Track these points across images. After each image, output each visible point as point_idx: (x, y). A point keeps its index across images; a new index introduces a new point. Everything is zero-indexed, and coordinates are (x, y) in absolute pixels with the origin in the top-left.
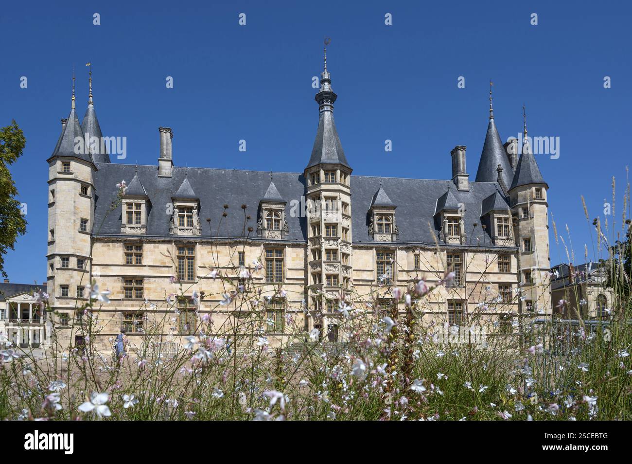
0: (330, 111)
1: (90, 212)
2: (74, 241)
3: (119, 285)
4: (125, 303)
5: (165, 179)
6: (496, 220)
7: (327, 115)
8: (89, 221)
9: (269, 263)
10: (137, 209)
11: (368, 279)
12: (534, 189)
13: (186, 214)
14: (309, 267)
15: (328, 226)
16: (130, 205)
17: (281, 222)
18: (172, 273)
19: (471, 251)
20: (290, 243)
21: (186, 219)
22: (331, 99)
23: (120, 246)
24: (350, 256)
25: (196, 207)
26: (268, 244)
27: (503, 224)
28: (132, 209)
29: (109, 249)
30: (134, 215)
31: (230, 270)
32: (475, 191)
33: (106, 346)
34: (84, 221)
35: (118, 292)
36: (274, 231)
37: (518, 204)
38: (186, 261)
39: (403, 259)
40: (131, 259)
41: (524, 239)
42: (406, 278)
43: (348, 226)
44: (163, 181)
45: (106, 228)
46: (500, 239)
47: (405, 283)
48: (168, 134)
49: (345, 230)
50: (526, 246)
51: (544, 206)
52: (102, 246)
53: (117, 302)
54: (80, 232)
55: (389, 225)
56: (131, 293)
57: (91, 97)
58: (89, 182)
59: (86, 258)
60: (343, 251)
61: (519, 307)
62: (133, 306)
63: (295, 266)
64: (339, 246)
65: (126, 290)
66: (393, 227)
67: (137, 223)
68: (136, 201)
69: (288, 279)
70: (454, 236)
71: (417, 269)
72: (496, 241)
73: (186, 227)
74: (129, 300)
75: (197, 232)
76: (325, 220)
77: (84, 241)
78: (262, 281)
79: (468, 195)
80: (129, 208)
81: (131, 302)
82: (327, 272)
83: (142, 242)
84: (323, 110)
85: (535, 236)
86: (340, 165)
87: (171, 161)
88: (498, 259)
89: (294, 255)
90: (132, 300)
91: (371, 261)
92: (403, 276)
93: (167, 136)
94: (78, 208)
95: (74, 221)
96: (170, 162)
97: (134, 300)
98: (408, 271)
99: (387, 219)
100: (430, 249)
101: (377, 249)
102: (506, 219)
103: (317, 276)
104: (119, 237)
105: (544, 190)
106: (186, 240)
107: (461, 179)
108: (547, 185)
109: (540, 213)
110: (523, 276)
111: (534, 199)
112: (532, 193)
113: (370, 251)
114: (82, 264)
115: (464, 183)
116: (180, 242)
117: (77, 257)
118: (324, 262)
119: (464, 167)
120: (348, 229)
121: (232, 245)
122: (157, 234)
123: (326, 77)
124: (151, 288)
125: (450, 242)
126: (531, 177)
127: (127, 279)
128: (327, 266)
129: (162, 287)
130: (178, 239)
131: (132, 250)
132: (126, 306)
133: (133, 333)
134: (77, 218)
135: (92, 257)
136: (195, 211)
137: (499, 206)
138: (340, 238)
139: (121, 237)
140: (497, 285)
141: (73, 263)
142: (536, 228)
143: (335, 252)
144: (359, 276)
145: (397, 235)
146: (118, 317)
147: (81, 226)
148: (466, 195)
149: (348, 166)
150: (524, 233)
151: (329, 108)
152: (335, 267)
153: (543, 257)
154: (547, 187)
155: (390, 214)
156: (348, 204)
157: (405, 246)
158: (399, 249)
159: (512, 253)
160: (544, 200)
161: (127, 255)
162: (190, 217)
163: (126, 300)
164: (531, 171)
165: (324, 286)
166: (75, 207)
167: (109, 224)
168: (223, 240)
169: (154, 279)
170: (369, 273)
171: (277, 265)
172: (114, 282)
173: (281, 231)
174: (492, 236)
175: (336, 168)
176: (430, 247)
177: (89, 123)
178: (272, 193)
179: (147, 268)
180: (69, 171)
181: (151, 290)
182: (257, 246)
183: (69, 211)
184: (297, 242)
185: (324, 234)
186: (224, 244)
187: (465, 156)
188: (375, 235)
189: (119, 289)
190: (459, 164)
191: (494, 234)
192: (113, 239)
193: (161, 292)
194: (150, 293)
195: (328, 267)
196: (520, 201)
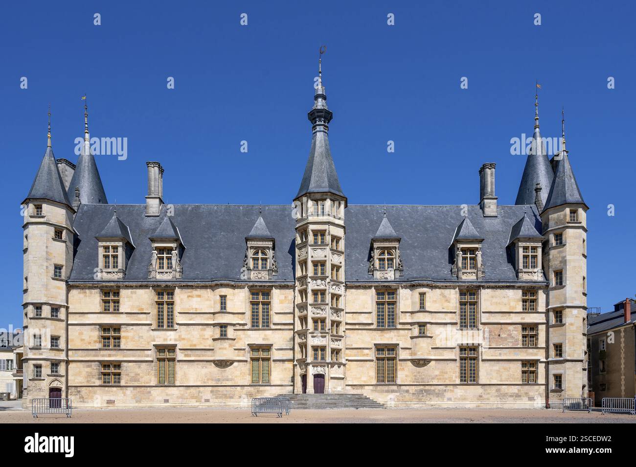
0: (323, 131)
1: (65, 257)
2: (47, 288)
3: (96, 334)
4: (102, 352)
5: (152, 218)
6: (521, 250)
7: (320, 136)
8: (64, 268)
9: (255, 307)
10: (114, 252)
11: (365, 322)
12: (568, 210)
13: (165, 255)
14: (296, 309)
15: (315, 264)
16: (106, 248)
17: (268, 260)
18: (151, 319)
19: (488, 288)
20: (277, 284)
21: (165, 261)
22: (324, 118)
23: (97, 293)
24: (342, 297)
25: (176, 248)
26: (252, 286)
27: (530, 254)
28: (109, 252)
29: (85, 296)
30: (111, 259)
31: (212, 315)
32: (505, 216)
33: (83, 398)
34: (58, 268)
35: (95, 342)
36: (260, 272)
37: (549, 229)
38: (165, 306)
39: (406, 299)
40: (109, 306)
41: (554, 271)
42: (410, 321)
43: (341, 263)
44: (150, 221)
45: (84, 273)
46: (525, 272)
47: (409, 327)
48: (156, 169)
49: (336, 268)
50: (557, 279)
51: (581, 231)
52: (80, 293)
53: (94, 352)
54: (53, 279)
55: (392, 260)
56: (109, 342)
57: (87, 134)
58: (63, 226)
59: (61, 306)
60: (333, 291)
61: (546, 351)
62: (110, 356)
63: (283, 309)
64: (327, 286)
65: (104, 339)
66: (396, 261)
67: (114, 267)
68: (113, 244)
69: (274, 324)
70: (469, 271)
71: (422, 309)
72: (520, 275)
73: (165, 270)
74: (106, 350)
75: (178, 275)
76: (312, 257)
77: (59, 288)
78: (246, 327)
79: (496, 221)
80: (106, 252)
81: (108, 351)
82: (314, 316)
83: (119, 287)
84: (315, 131)
85: (568, 267)
86: (329, 194)
87: (159, 198)
88: (523, 296)
89: (282, 297)
90: (109, 350)
91: (370, 302)
92: (406, 319)
93: (155, 171)
94: (51, 254)
95: (47, 267)
96: (158, 200)
97: (111, 350)
98: (412, 313)
99: (389, 254)
100: (438, 286)
101: (376, 288)
102: (534, 249)
103: (304, 319)
104: (95, 283)
105: (581, 211)
106: (164, 284)
107: (487, 203)
108: (586, 205)
109: (575, 239)
110: (552, 315)
111: (568, 223)
112: (565, 215)
113: (368, 291)
114: (57, 312)
115: (491, 207)
116: (158, 286)
117: (50, 305)
118: (310, 305)
119: (492, 188)
120: (341, 267)
121: (213, 288)
122: (135, 279)
123: (320, 92)
124: (128, 336)
125: (464, 277)
126: (565, 196)
127: (105, 328)
128: (313, 309)
129: (140, 335)
130: (155, 283)
131: (109, 296)
132: (103, 356)
133: (111, 384)
134: (50, 264)
135: (69, 305)
136: (175, 252)
137: (527, 233)
138: (328, 277)
139: (96, 283)
140: (520, 327)
141: (46, 311)
142: (568, 258)
143: (323, 292)
144: (355, 319)
145: (401, 271)
146: (95, 368)
147: (55, 272)
148: (493, 221)
149: (341, 195)
150: (555, 263)
151: (322, 128)
152: (322, 310)
153: (576, 292)
154: (586, 208)
155: (393, 247)
156: (341, 238)
157: (409, 284)
158: (402, 288)
159: (540, 288)
160: (580, 223)
161: (105, 302)
162: (169, 259)
163: (103, 350)
164: (566, 188)
165: (310, 331)
166: (47, 252)
167: (88, 269)
168: (204, 283)
169: (131, 327)
170: (367, 315)
171: (263, 309)
172: (91, 331)
173: (269, 270)
174: (517, 269)
175: (325, 197)
176: (438, 284)
177: (83, 162)
178: (259, 229)
179: (124, 315)
180: (41, 214)
181: (128, 338)
182: (241, 288)
183: (41, 257)
184: (285, 283)
185: (311, 272)
186: (205, 287)
187: (494, 175)
188: (375, 272)
189: (96, 338)
190: (487, 185)
191: (518, 267)
192: (89, 285)
193: (139, 341)
194: (127, 342)
195: (315, 310)
196: (552, 226)
